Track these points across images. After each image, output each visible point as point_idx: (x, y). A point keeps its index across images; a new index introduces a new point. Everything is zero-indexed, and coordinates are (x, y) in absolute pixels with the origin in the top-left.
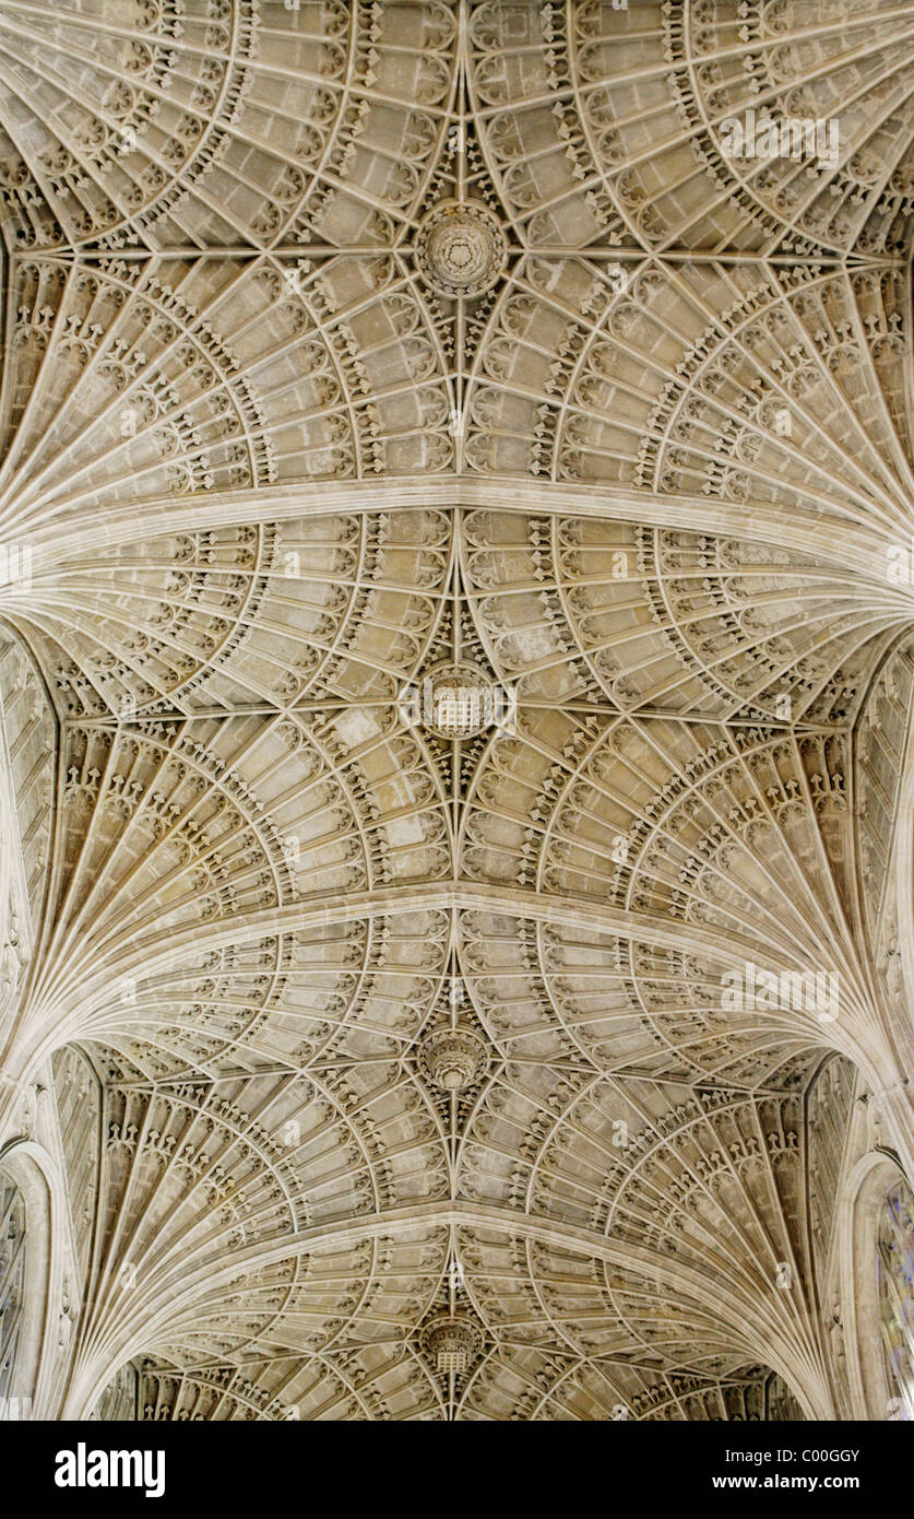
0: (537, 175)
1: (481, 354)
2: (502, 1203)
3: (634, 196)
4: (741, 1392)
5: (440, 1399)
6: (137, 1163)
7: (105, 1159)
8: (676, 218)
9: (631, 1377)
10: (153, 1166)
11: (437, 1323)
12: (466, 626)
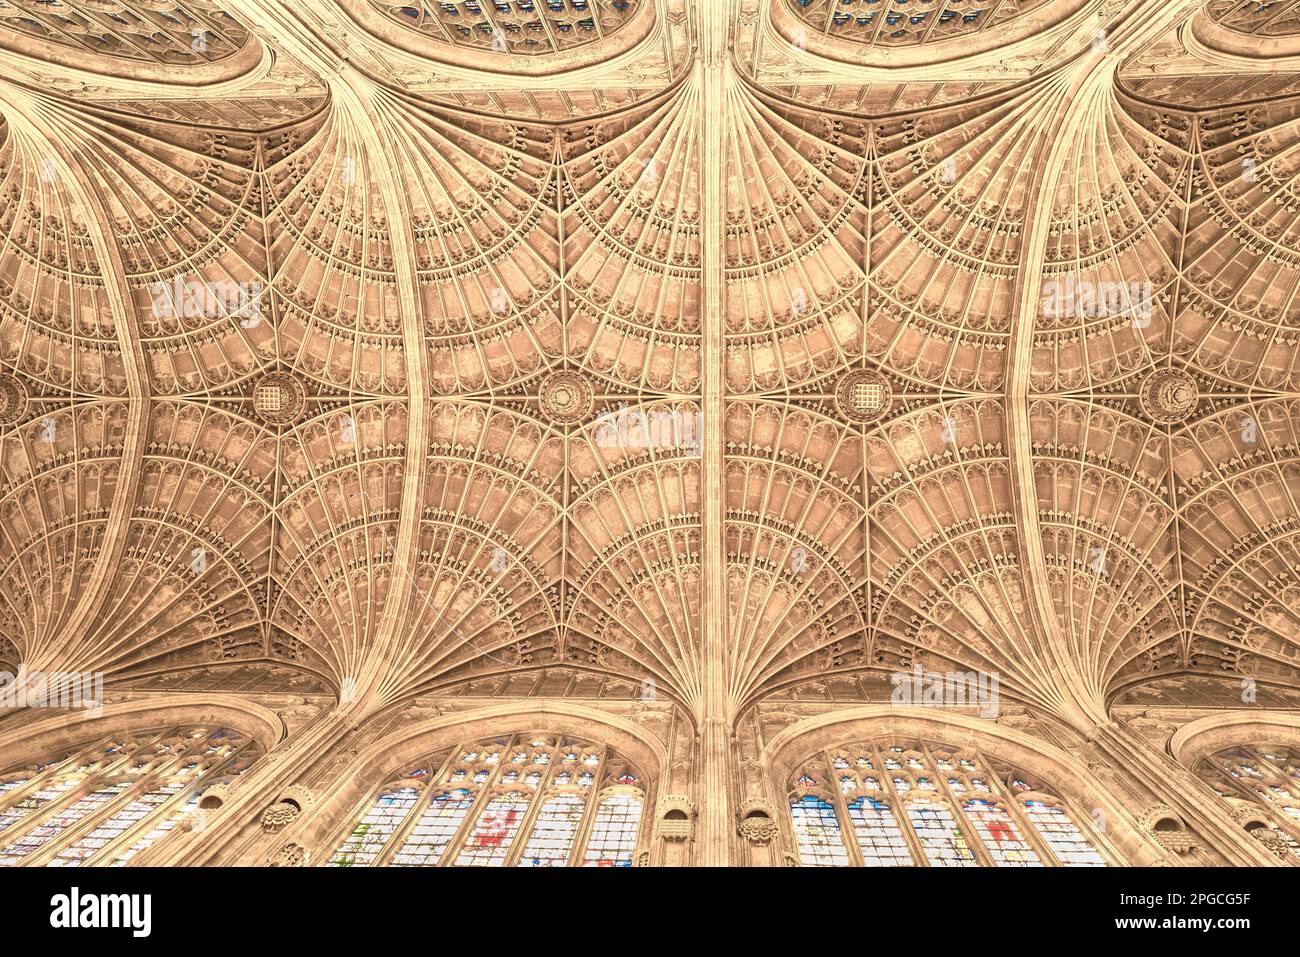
0: (1216, 441)
1: (1105, 410)
2: (432, 439)
3: (1210, 500)
4: (256, 640)
5: (214, 389)
6: (498, 147)
7: (502, 121)
8: (1200, 526)
9: (258, 549)
10: (494, 160)
11: (299, 385)
12: (918, 402)
